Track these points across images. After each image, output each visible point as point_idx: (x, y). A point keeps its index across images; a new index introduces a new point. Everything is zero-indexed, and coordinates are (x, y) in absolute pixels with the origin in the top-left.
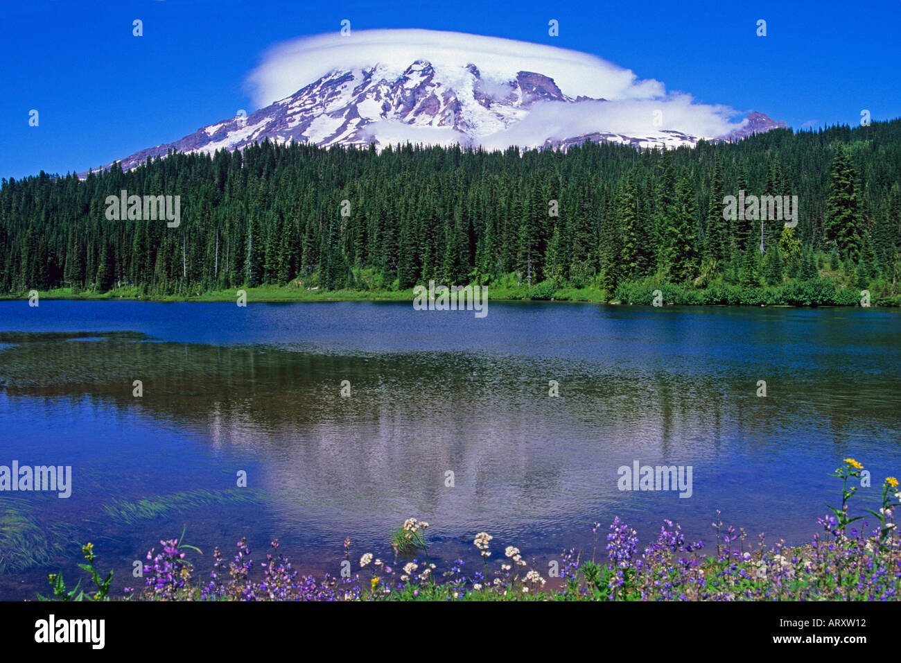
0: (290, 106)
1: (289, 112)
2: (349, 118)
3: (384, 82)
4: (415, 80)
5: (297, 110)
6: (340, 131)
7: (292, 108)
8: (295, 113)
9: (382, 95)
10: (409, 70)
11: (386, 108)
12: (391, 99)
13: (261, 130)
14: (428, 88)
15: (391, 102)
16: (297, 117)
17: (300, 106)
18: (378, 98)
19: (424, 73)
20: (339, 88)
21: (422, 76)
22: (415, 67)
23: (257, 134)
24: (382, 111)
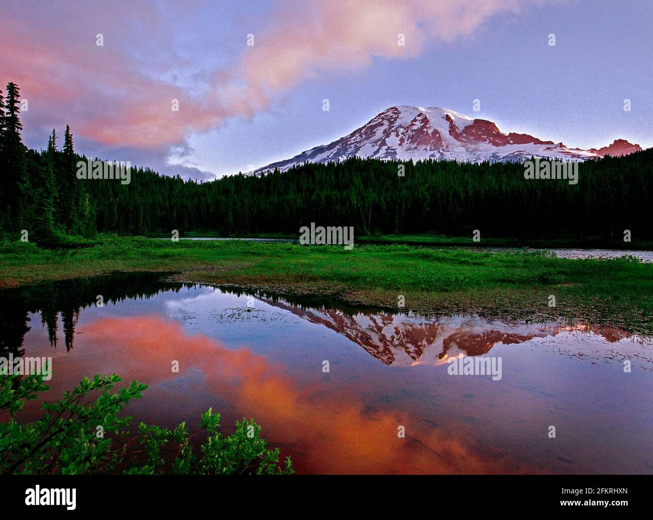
0: (349, 140)
1: (349, 143)
2: (381, 146)
3: (400, 126)
4: (418, 125)
5: (353, 142)
6: (376, 153)
7: (350, 141)
8: (352, 144)
9: (400, 133)
10: (415, 120)
11: (402, 140)
12: (405, 136)
13: (334, 153)
14: (425, 130)
15: (404, 137)
16: (353, 146)
17: (354, 140)
18: (397, 135)
19: (423, 121)
20: (375, 130)
21: (421, 123)
22: (418, 118)
23: (332, 155)
24: (400, 142)
